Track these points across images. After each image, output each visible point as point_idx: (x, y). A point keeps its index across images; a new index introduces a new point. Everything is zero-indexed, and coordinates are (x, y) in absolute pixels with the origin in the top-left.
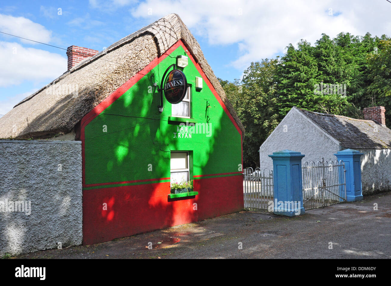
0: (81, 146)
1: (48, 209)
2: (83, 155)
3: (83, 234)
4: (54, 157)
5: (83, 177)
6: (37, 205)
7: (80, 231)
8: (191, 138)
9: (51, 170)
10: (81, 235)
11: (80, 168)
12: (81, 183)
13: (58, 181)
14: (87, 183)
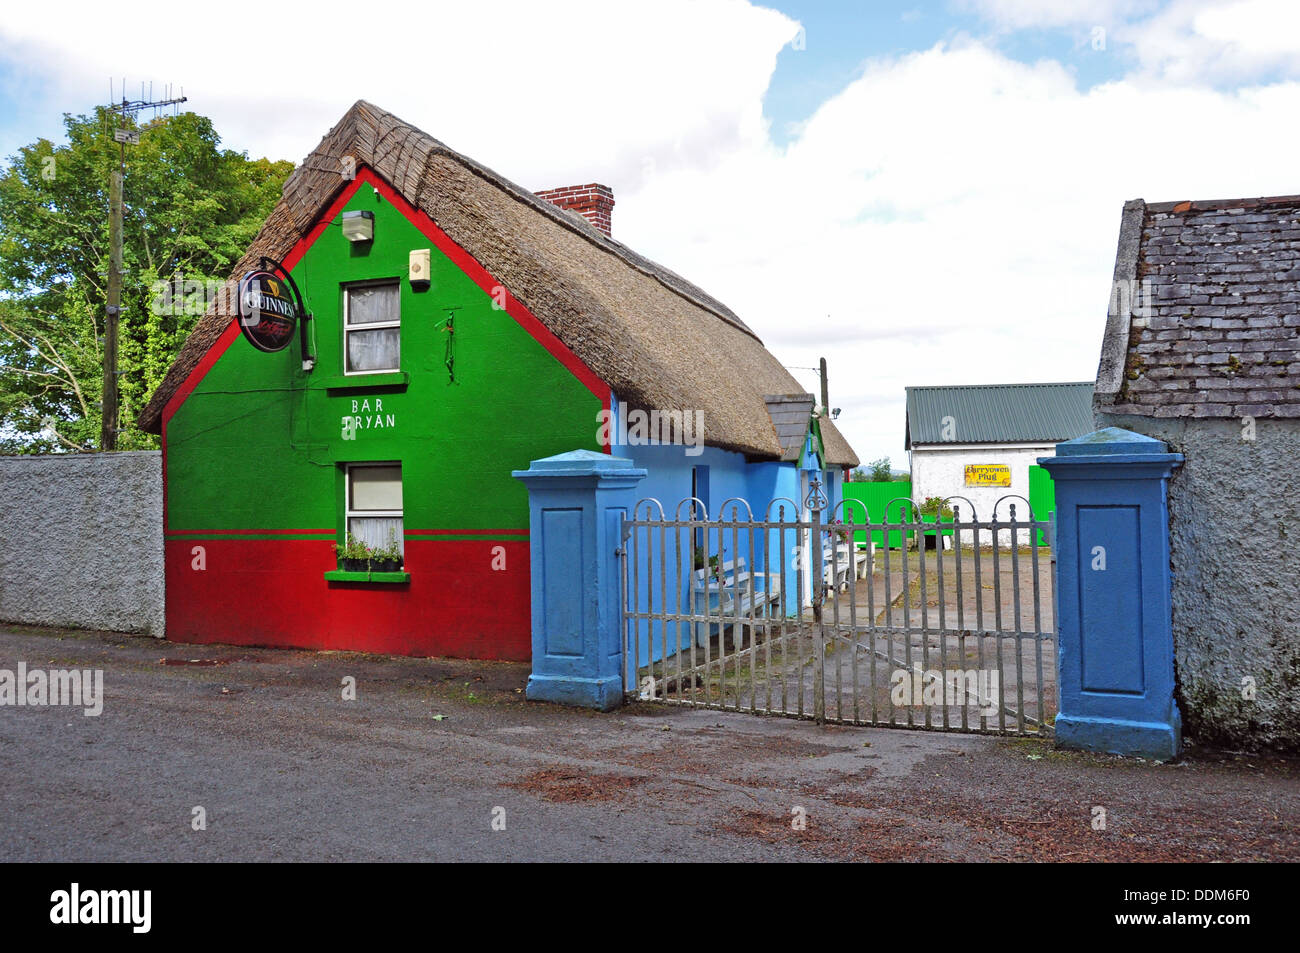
0: (160, 459)
1: (119, 565)
2: (165, 474)
3: (167, 619)
4: (124, 478)
5: (166, 515)
6: (107, 556)
7: (162, 612)
8: (393, 425)
9: (121, 502)
10: (162, 619)
11: (160, 499)
12: (161, 526)
13: (130, 520)
14: (171, 528)
